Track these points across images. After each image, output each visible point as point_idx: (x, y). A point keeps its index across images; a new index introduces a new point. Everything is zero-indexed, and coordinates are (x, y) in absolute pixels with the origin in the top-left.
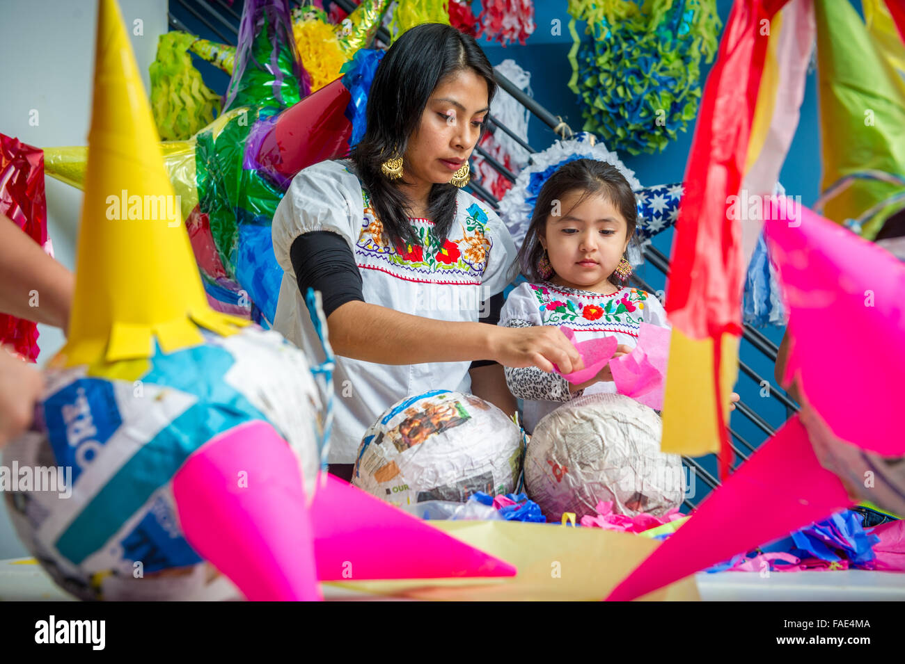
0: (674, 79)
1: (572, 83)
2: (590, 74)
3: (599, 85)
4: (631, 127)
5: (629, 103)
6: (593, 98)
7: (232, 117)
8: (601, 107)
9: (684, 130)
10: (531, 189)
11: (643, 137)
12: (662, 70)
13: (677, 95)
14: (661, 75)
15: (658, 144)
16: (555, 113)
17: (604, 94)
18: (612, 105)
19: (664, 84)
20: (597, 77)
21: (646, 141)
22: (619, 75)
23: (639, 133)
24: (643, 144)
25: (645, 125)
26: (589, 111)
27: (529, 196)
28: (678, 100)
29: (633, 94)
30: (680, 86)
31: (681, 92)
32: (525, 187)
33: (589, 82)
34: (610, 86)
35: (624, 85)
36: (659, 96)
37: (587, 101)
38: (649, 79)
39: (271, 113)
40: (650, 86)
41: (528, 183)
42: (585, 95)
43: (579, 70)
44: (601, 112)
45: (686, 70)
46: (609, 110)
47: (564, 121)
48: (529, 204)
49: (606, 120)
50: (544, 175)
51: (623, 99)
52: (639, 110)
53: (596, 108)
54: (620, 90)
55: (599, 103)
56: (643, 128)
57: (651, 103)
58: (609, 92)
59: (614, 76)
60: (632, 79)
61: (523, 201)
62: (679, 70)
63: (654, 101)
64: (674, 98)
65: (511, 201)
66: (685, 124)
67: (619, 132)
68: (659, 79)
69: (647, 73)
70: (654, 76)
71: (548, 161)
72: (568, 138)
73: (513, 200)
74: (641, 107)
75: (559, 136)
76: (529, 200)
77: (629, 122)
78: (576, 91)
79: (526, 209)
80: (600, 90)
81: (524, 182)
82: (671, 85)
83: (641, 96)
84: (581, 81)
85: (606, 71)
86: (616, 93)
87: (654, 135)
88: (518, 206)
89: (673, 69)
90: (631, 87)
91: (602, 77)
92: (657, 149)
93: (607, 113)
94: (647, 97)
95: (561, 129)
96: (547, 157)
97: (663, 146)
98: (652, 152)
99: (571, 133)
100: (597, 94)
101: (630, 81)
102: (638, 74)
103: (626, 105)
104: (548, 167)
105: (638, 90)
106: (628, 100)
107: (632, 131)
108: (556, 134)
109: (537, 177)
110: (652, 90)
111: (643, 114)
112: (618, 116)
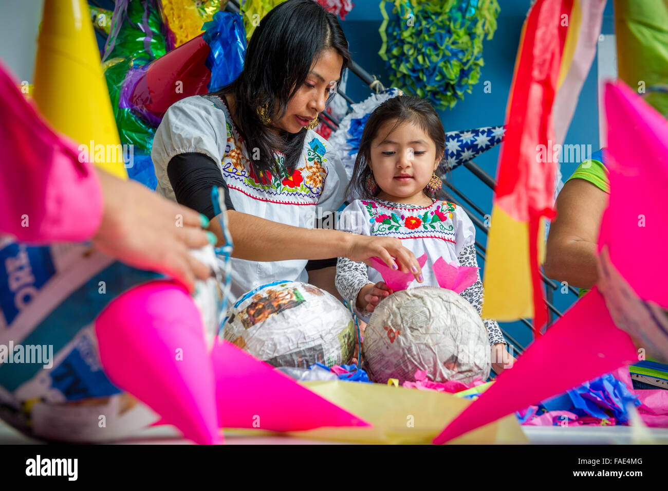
0: (462, 51)
1: (382, 52)
2: (396, 45)
3: (403, 54)
4: (428, 88)
5: (427, 69)
6: (398, 65)
7: (110, 65)
8: (405, 71)
9: (470, 92)
10: (351, 132)
11: (438, 97)
12: (454, 43)
13: (465, 64)
14: (453, 47)
15: (449, 102)
16: (371, 73)
17: (408, 61)
18: (413, 70)
19: (455, 54)
20: (402, 47)
21: (440, 100)
22: (419, 46)
23: (434, 93)
24: (437, 102)
25: (440, 87)
26: (395, 75)
27: (349, 137)
28: (466, 68)
29: (430, 62)
30: (468, 56)
31: (468, 61)
32: (346, 130)
33: (395, 52)
34: (412, 55)
35: (424, 54)
36: (451, 64)
37: (394, 66)
38: (443, 50)
39: (142, 63)
40: (444, 56)
41: (349, 127)
42: (392, 61)
43: (388, 42)
44: (404, 76)
45: (473, 44)
46: (411, 74)
47: (377, 79)
48: (349, 144)
49: (409, 82)
50: (362, 121)
51: (422, 66)
52: (434, 75)
53: (401, 72)
54: (420, 58)
55: (404, 69)
56: (438, 90)
57: (444, 69)
58: (411, 60)
59: (415, 47)
60: (430, 50)
61: (345, 141)
62: (467, 44)
63: (447, 67)
64: (462, 66)
65: (335, 142)
66: (471, 88)
67: (419, 92)
68: (451, 51)
69: (442, 45)
70: (447, 48)
71: (365, 110)
72: (382, 92)
73: (337, 140)
74: (437, 73)
75: (374, 90)
76: (349, 141)
77: (426, 84)
78: (385, 58)
79: (347, 148)
80: (404, 58)
81: (346, 127)
82: (460, 56)
83: (436, 64)
84: (389, 51)
85: (409, 43)
86: (416, 61)
87: (446, 95)
88: (341, 145)
89: (462, 43)
90: (429, 56)
91: (406, 47)
92: (448, 107)
93: (409, 76)
94: (441, 64)
95: (376, 85)
96: (364, 107)
97: (453, 104)
98: (444, 109)
99: (383, 89)
100: (402, 61)
101: (428, 52)
102: (435, 46)
103: (425, 71)
104: (365, 114)
105: (435, 59)
106: (426, 66)
107: (429, 91)
108: (372, 89)
109: (357, 123)
110: (445, 59)
111: (438, 78)
112: (418, 79)
